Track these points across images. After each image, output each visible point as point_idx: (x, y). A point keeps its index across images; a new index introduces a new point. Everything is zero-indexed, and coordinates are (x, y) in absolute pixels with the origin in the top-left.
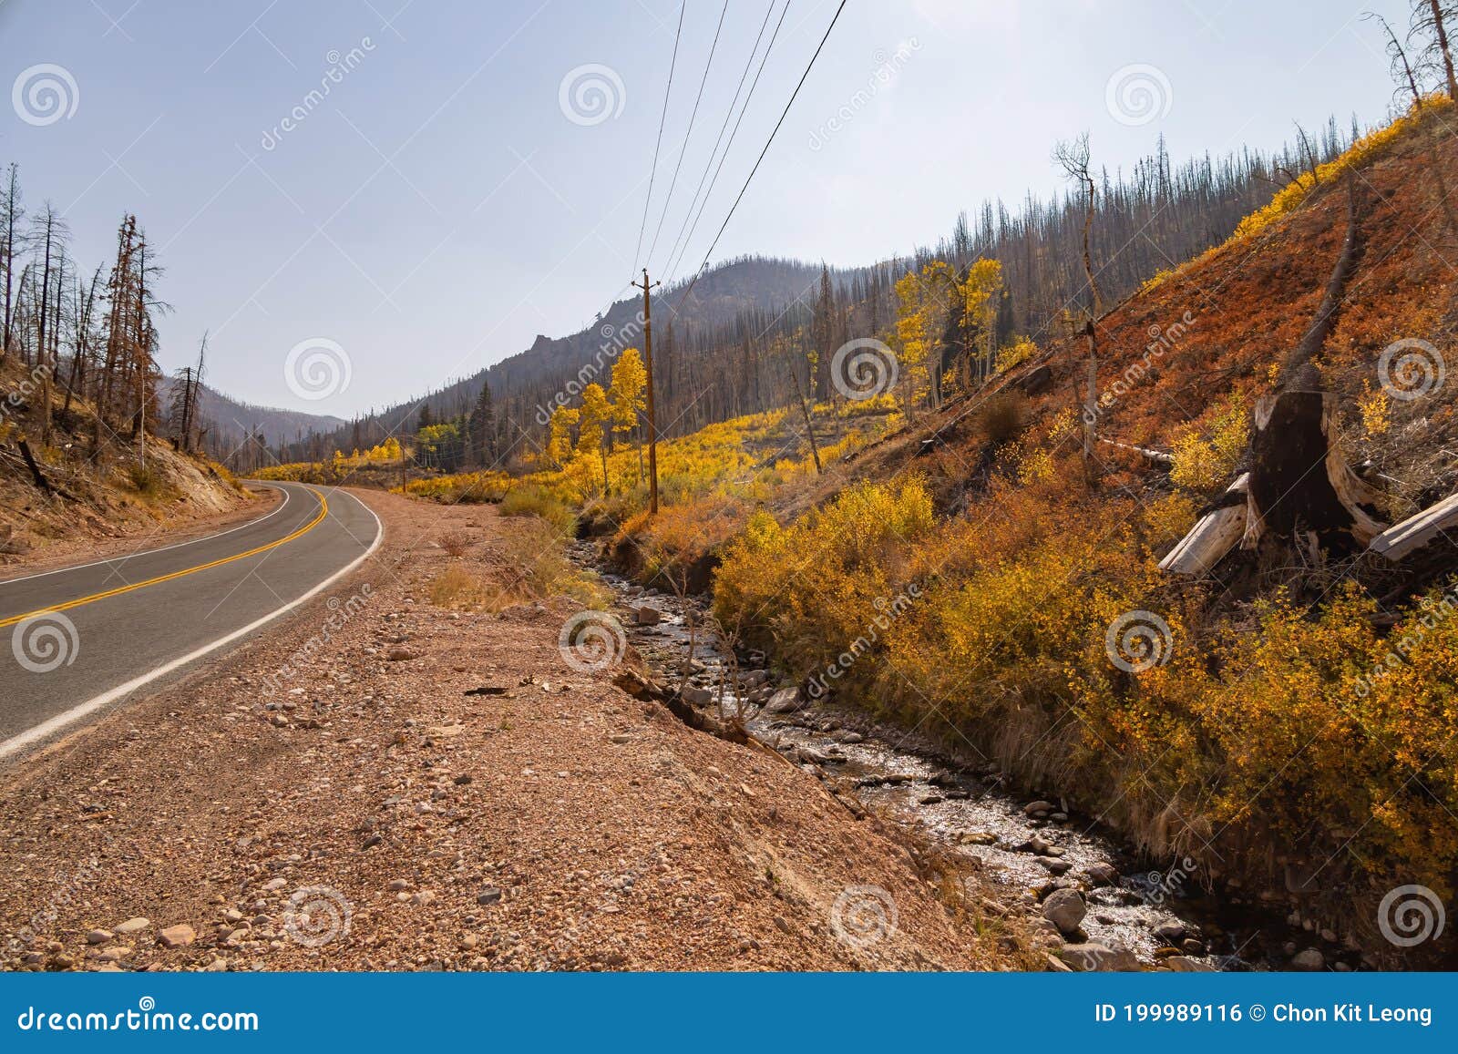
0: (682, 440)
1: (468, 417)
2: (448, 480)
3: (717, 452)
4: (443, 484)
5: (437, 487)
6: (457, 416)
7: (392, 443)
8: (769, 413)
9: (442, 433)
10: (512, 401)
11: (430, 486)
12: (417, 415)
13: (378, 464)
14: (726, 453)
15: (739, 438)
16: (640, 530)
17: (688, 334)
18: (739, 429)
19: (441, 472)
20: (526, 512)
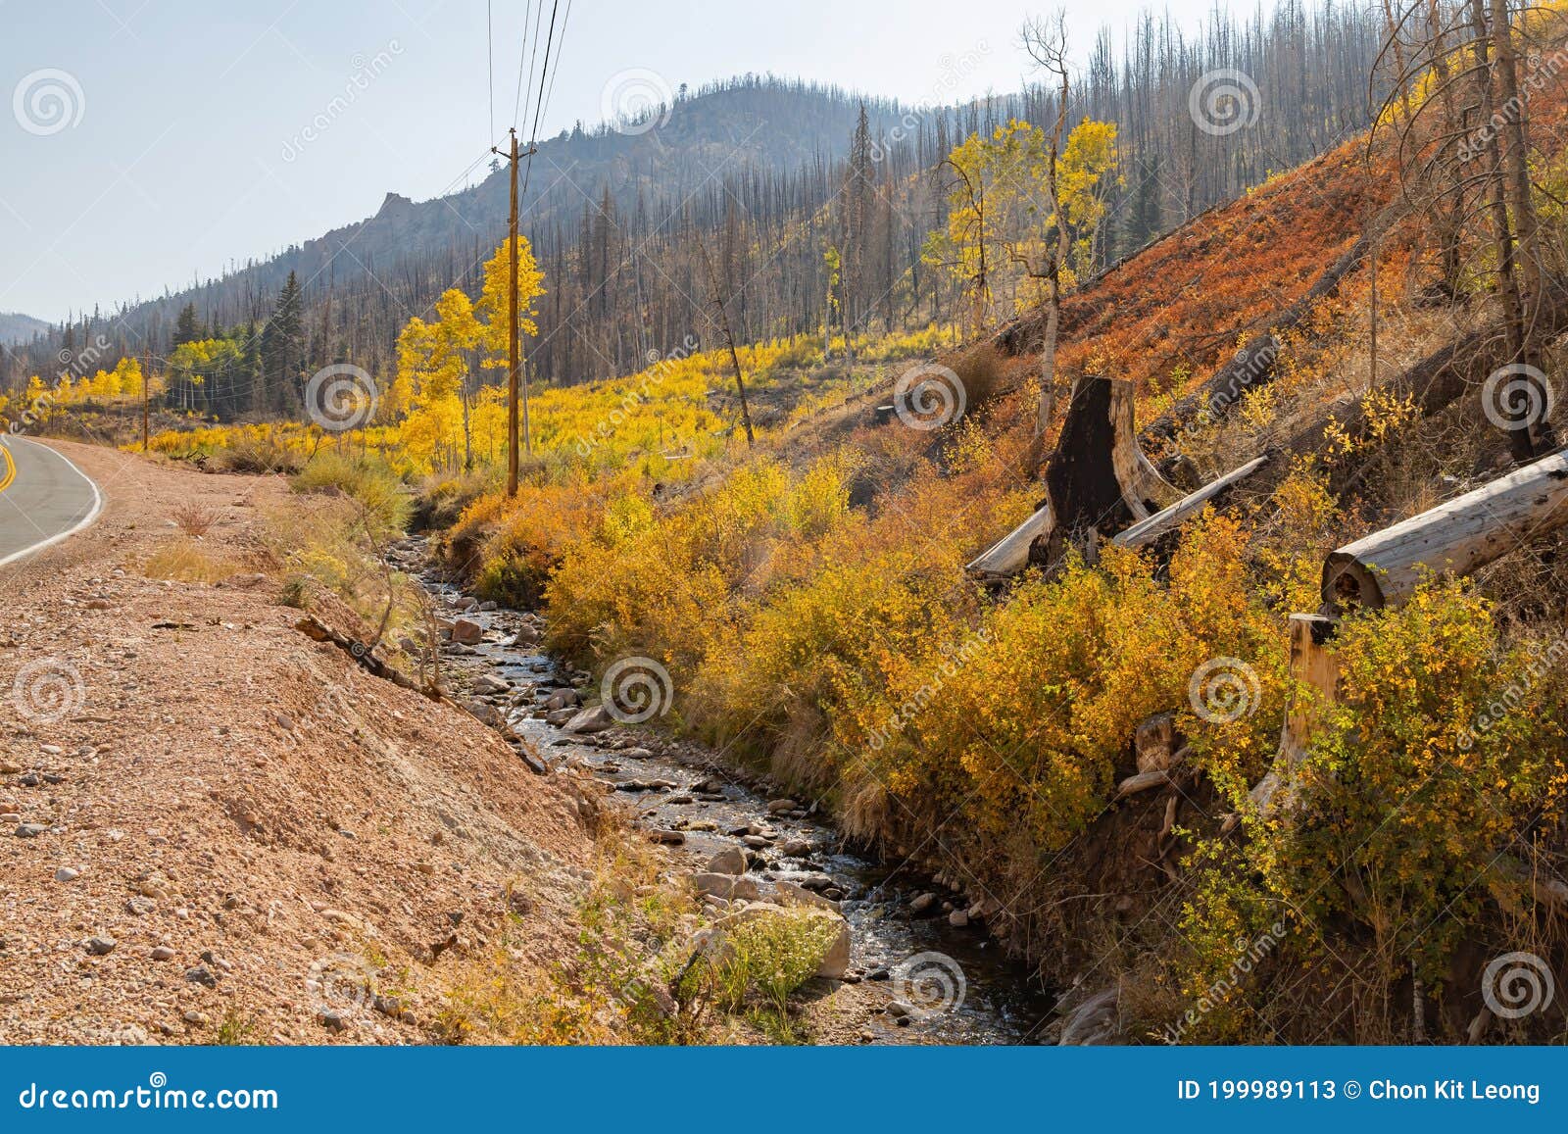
0: (611, 384)
1: (260, 330)
2: (218, 436)
3: (665, 407)
4: (211, 441)
5: (201, 444)
6: (242, 326)
7: (129, 368)
8: (759, 346)
9: (215, 354)
10: (336, 304)
11: (189, 441)
12: (173, 320)
13: (104, 402)
14: (679, 409)
15: (703, 387)
16: (488, 520)
17: (641, 204)
18: (706, 372)
19: (210, 421)
20: (329, 487)
